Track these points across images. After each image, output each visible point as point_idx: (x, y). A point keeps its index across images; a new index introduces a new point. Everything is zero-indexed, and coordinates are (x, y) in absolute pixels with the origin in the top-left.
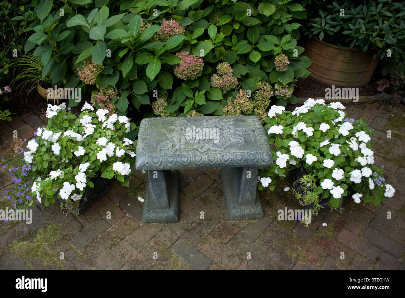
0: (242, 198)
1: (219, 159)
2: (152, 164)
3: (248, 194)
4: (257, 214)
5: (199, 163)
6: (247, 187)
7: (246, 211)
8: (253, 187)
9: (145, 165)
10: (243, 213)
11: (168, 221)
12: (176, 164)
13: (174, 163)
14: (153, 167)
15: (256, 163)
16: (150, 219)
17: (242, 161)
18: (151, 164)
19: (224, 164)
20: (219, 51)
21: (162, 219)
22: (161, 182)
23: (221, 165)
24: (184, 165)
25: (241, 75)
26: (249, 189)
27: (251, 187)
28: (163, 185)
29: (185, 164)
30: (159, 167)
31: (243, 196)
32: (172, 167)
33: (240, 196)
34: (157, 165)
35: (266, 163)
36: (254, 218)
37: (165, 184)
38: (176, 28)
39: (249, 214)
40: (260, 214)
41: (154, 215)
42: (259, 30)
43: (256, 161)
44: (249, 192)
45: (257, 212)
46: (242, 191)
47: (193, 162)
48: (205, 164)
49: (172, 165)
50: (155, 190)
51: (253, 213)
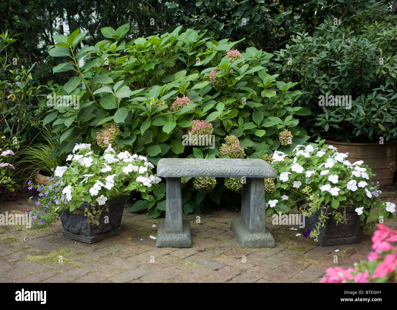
0: (252, 222)
1: (229, 169)
2: (173, 171)
3: (258, 218)
4: (268, 240)
5: (213, 172)
6: (256, 209)
7: (257, 237)
8: (261, 209)
9: (166, 172)
10: (254, 239)
11: (181, 246)
12: (193, 172)
13: (191, 171)
14: (173, 174)
15: (262, 174)
16: (164, 241)
17: (249, 172)
18: (171, 171)
19: (234, 173)
20: (226, 122)
21: (176, 241)
22: (178, 199)
23: (231, 174)
24: (199, 173)
25: (248, 147)
26: (258, 212)
27: (260, 210)
28: (179, 202)
29: (201, 172)
30: (178, 174)
31: (253, 221)
32: (190, 174)
33: (251, 221)
34: (177, 172)
35: (270, 174)
36: (265, 245)
37: (181, 202)
38: (189, 102)
39: (261, 239)
40: (271, 241)
41: (168, 237)
42: (264, 114)
43: (262, 172)
44: (258, 216)
45: (268, 238)
46: (252, 213)
47: (208, 171)
48: (218, 173)
49: (189, 172)
50: (171, 208)
51: (264, 239)
